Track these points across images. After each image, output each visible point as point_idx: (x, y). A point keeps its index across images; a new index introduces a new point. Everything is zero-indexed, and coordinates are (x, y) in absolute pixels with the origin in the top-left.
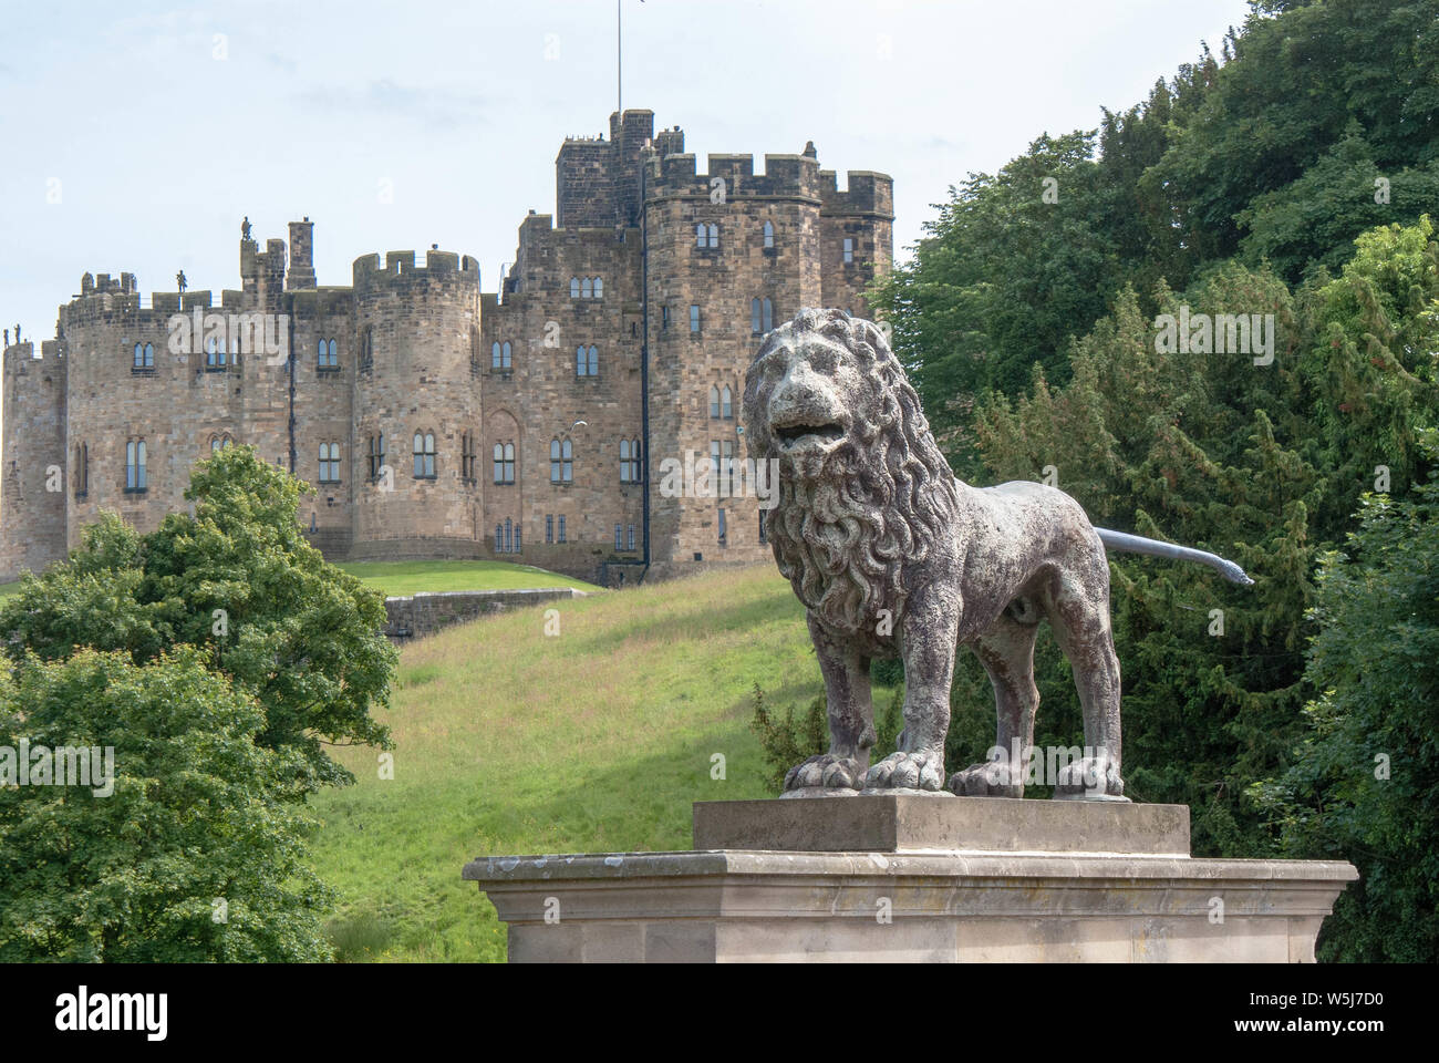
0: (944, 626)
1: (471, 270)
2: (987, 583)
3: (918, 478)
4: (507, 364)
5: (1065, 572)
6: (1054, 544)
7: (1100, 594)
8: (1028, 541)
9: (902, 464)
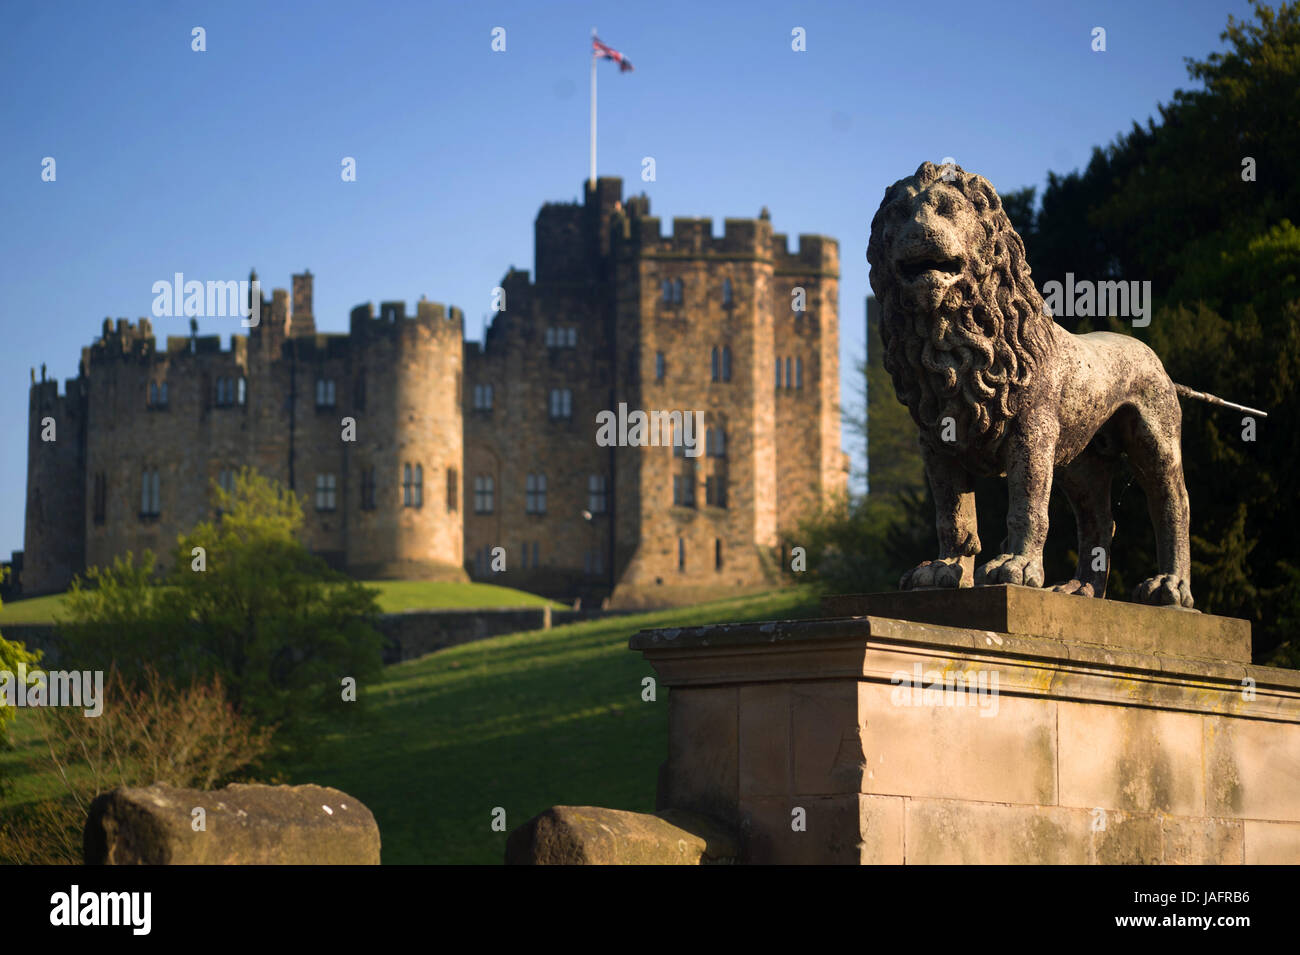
0: (1043, 446)
1: (456, 319)
2: (1079, 412)
3: (1023, 315)
4: (488, 404)
5: (1143, 409)
6: (1134, 384)
7: (1174, 430)
8: (1113, 380)
9: (1011, 301)
